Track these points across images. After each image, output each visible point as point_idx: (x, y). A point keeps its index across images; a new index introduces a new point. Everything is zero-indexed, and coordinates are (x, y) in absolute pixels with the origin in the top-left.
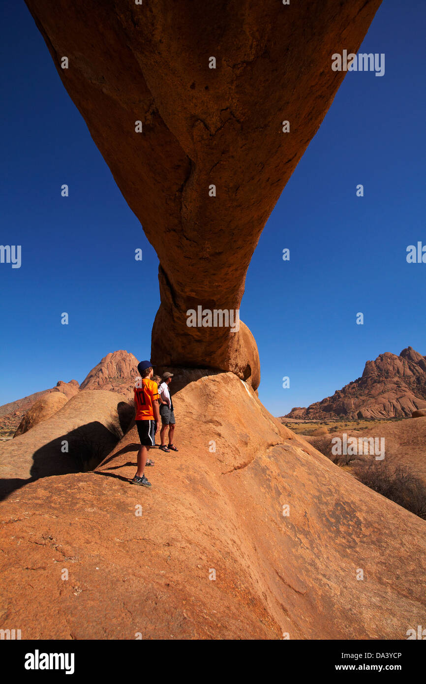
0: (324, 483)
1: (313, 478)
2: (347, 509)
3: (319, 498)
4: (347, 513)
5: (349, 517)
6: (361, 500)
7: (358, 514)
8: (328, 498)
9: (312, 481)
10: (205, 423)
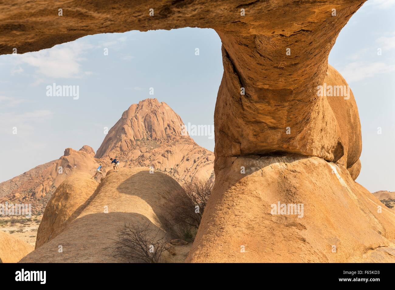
10: (287, 226)
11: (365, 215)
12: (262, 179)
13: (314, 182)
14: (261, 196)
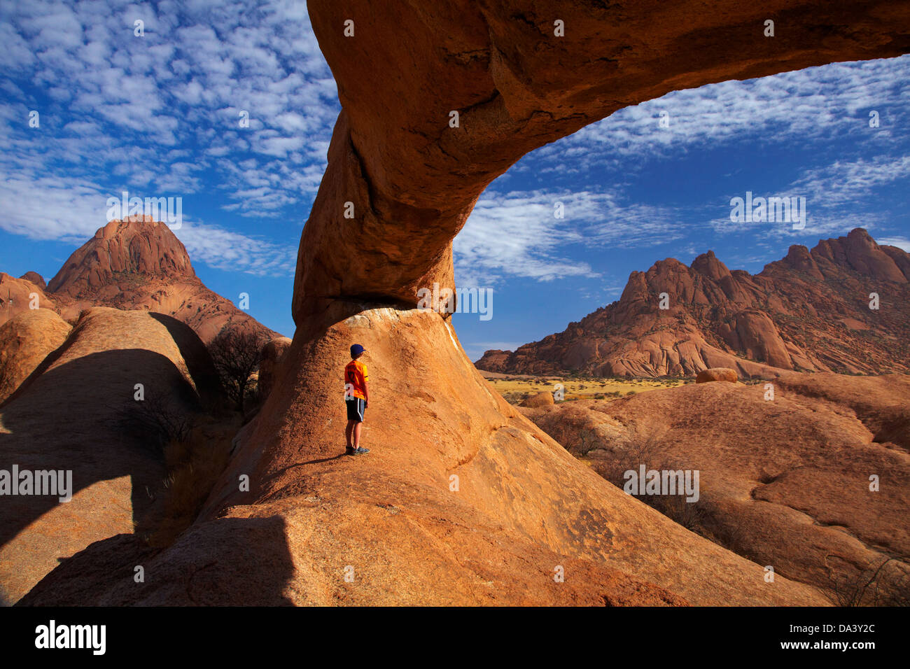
0: (566, 484)
1: (551, 476)
2: (595, 518)
3: (559, 504)
4: (595, 523)
5: (596, 527)
6: (614, 507)
7: (609, 525)
8: (571, 504)
9: (550, 481)
10: (411, 397)
11: (480, 388)
12: (371, 332)
13: (431, 341)
14: (370, 355)
